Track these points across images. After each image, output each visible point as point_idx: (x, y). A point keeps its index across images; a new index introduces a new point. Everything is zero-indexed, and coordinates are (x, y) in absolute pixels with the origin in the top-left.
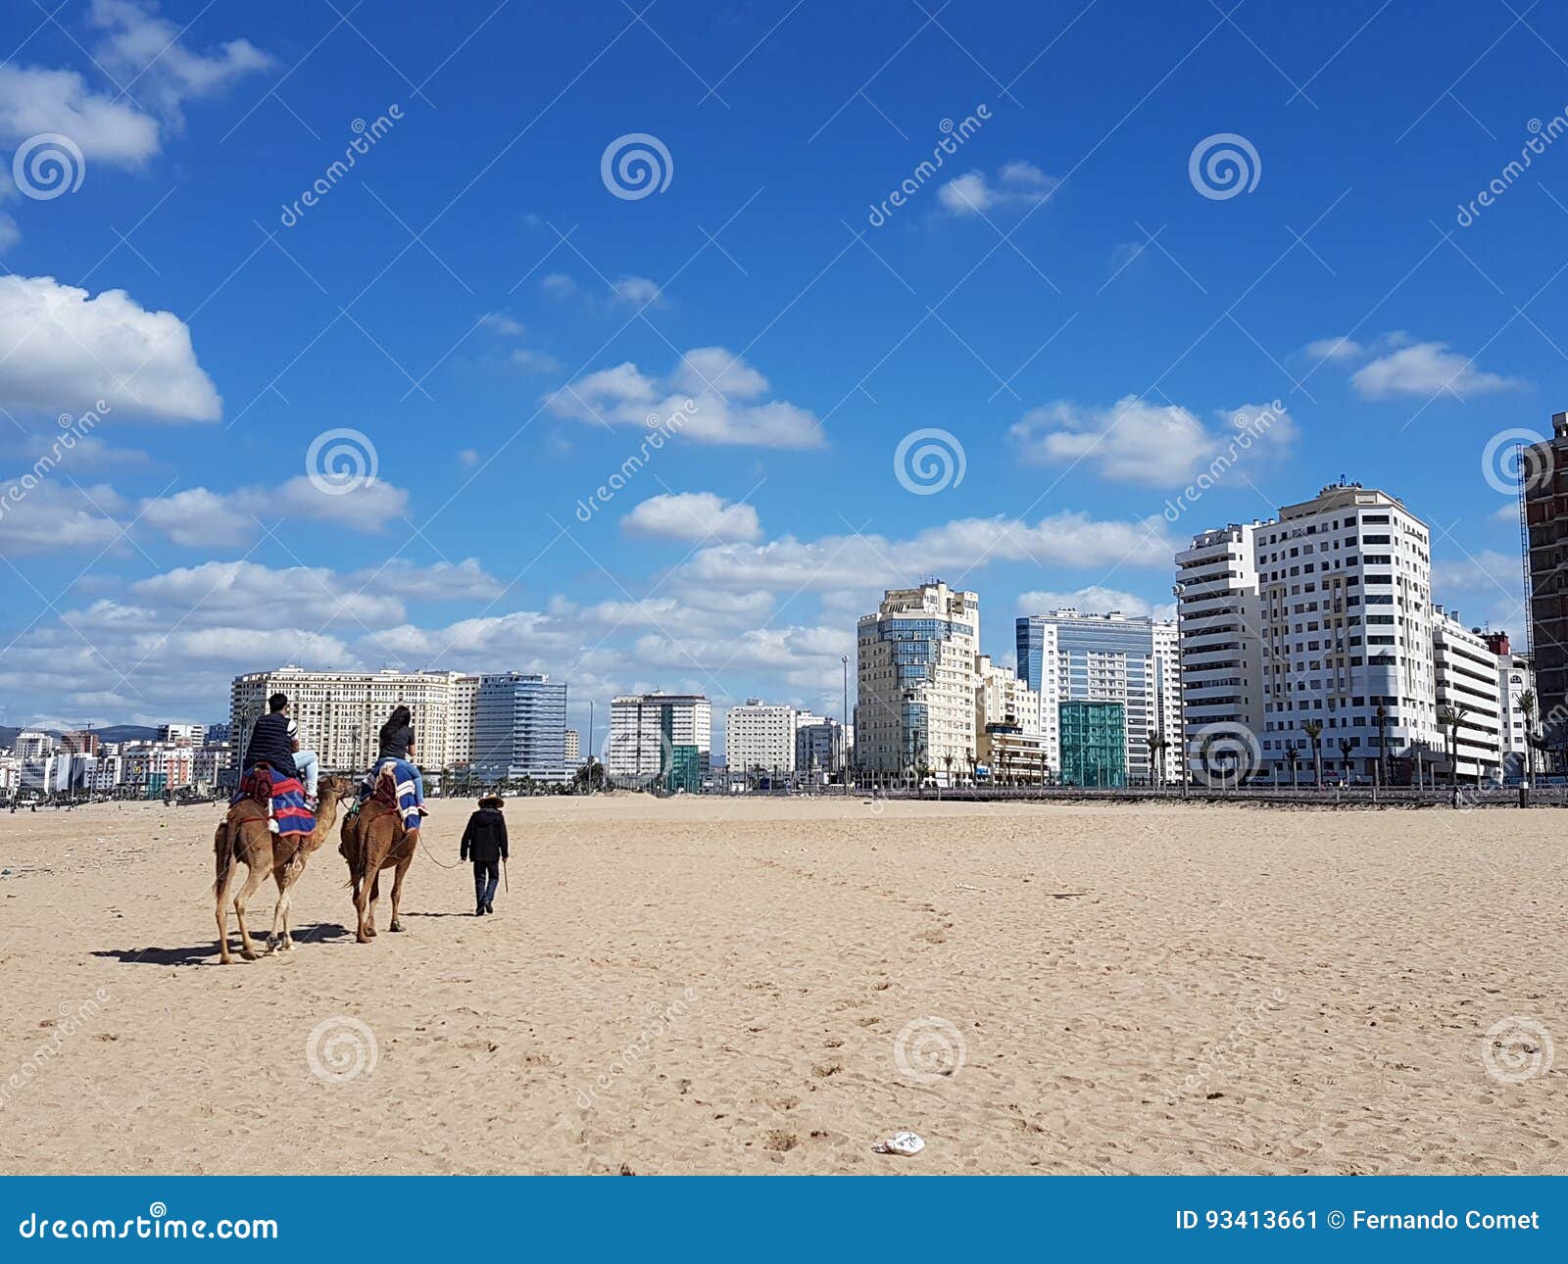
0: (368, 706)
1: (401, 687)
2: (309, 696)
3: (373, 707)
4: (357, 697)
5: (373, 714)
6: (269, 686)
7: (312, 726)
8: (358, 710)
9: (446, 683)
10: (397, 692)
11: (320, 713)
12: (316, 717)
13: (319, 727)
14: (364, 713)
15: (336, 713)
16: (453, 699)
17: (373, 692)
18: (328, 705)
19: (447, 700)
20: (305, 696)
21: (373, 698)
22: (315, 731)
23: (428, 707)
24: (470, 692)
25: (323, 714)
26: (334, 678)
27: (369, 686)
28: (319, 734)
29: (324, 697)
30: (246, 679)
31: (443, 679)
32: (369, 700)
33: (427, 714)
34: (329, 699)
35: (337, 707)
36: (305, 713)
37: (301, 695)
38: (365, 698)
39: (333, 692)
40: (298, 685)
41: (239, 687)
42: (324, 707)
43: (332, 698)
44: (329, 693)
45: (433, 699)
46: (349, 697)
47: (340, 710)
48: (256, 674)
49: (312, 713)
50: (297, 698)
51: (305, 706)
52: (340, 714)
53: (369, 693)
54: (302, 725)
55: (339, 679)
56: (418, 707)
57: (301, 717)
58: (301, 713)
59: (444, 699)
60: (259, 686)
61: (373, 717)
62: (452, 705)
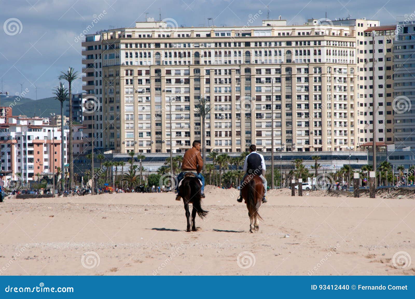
0: (248, 70)
1: (289, 43)
2: (173, 59)
3: (254, 72)
4: (232, 59)
5: (254, 80)
6: (123, 46)
7: (179, 98)
8: (235, 76)
9: (351, 36)
10: (283, 51)
11: (187, 81)
12: (183, 86)
13: (187, 99)
14: (243, 81)
15: (208, 81)
16: (363, 56)
17: (253, 52)
18: (197, 71)
19: (355, 59)
20: (168, 59)
21: (253, 58)
22: (183, 104)
23: (325, 69)
24: (385, 46)
25: (192, 81)
26: (203, 35)
27: (248, 44)
28: (188, 108)
29: (192, 59)
30: (97, 38)
31: (347, 30)
32: (248, 61)
33: (325, 79)
34: (197, 62)
35: (208, 72)
36: (169, 81)
37: (163, 58)
38: (243, 59)
39: (202, 53)
40: (158, 45)
41: (90, 48)
42: (192, 73)
43: (202, 60)
44: (197, 55)
45: (332, 57)
46: (223, 59)
47: (213, 77)
48: (107, 32)
49: (178, 81)
50: (158, 62)
51: (169, 72)
52: (213, 81)
53: (248, 53)
54: (166, 97)
55: (208, 36)
56: (312, 70)
57: (164, 86)
58: (164, 81)
59: (349, 58)
60: (112, 47)
61: (254, 85)
62: (362, 65)
